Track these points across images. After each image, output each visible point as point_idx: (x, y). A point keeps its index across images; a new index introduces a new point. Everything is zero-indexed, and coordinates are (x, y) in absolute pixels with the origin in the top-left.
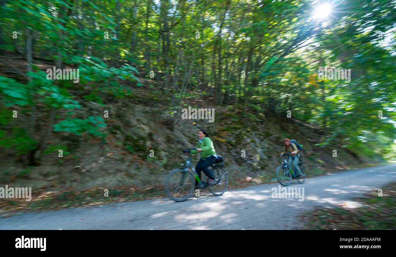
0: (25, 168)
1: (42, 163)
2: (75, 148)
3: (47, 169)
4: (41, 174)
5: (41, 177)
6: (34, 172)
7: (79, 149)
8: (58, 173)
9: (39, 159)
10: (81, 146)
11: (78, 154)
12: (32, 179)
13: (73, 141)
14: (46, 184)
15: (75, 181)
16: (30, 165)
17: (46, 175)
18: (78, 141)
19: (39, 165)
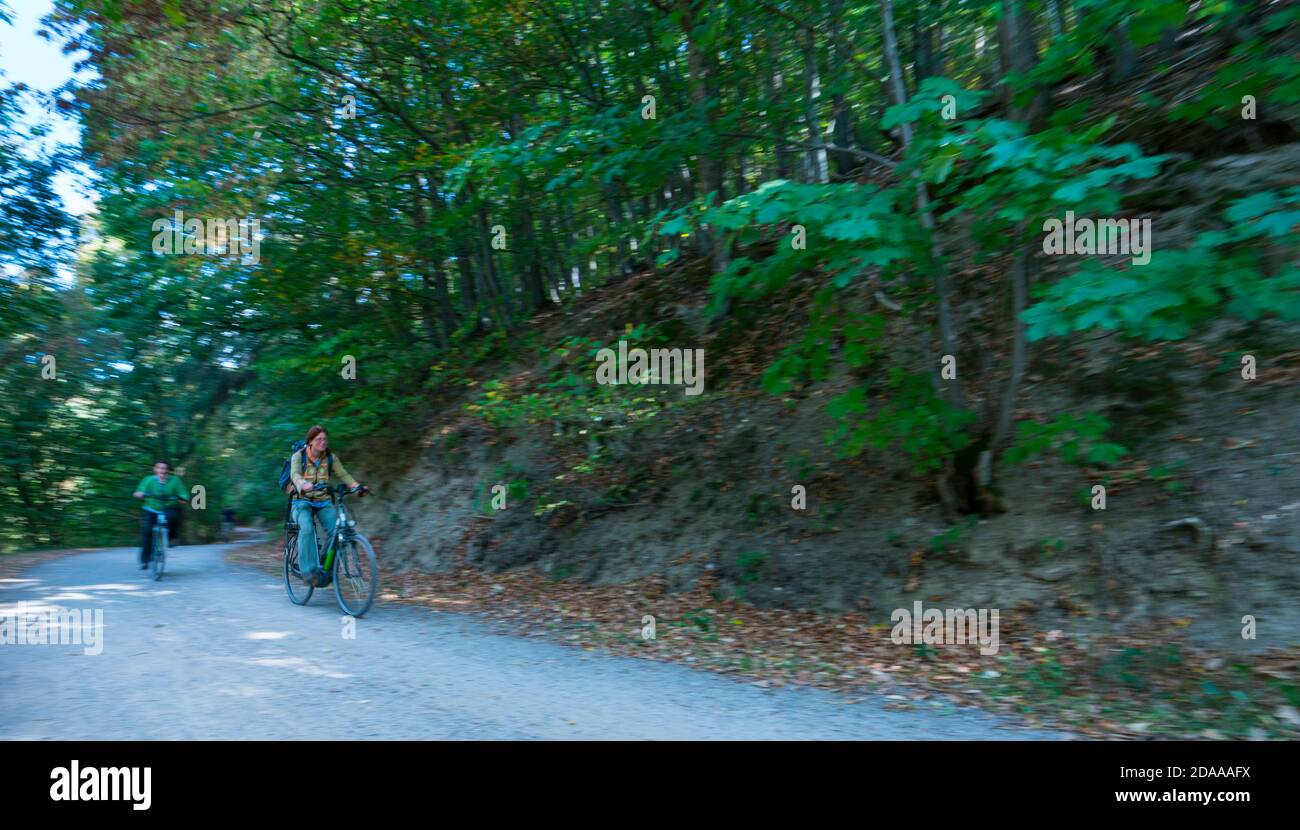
0: (951, 523)
1: (1007, 503)
2: (1153, 428)
3: (1030, 530)
4: (1008, 551)
5: (1010, 564)
6: (983, 541)
7: (1177, 431)
8: (1084, 550)
9: (993, 487)
10: (1192, 410)
11: (1176, 456)
12: (978, 567)
13: (1138, 392)
14: (1035, 595)
15: (1180, 594)
16: (963, 512)
17: (1031, 556)
18: (1169, 388)
19: (999, 511)
